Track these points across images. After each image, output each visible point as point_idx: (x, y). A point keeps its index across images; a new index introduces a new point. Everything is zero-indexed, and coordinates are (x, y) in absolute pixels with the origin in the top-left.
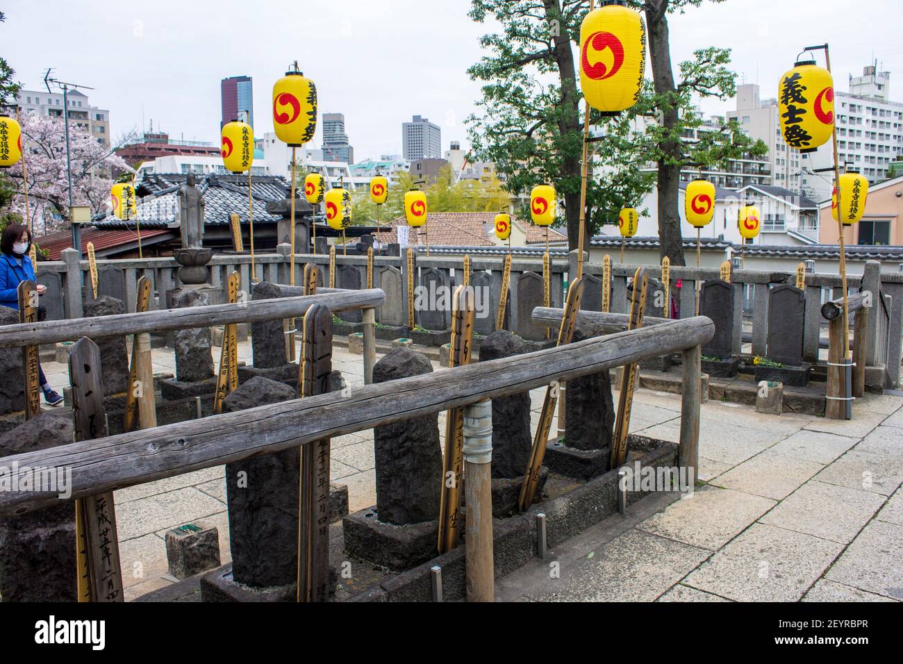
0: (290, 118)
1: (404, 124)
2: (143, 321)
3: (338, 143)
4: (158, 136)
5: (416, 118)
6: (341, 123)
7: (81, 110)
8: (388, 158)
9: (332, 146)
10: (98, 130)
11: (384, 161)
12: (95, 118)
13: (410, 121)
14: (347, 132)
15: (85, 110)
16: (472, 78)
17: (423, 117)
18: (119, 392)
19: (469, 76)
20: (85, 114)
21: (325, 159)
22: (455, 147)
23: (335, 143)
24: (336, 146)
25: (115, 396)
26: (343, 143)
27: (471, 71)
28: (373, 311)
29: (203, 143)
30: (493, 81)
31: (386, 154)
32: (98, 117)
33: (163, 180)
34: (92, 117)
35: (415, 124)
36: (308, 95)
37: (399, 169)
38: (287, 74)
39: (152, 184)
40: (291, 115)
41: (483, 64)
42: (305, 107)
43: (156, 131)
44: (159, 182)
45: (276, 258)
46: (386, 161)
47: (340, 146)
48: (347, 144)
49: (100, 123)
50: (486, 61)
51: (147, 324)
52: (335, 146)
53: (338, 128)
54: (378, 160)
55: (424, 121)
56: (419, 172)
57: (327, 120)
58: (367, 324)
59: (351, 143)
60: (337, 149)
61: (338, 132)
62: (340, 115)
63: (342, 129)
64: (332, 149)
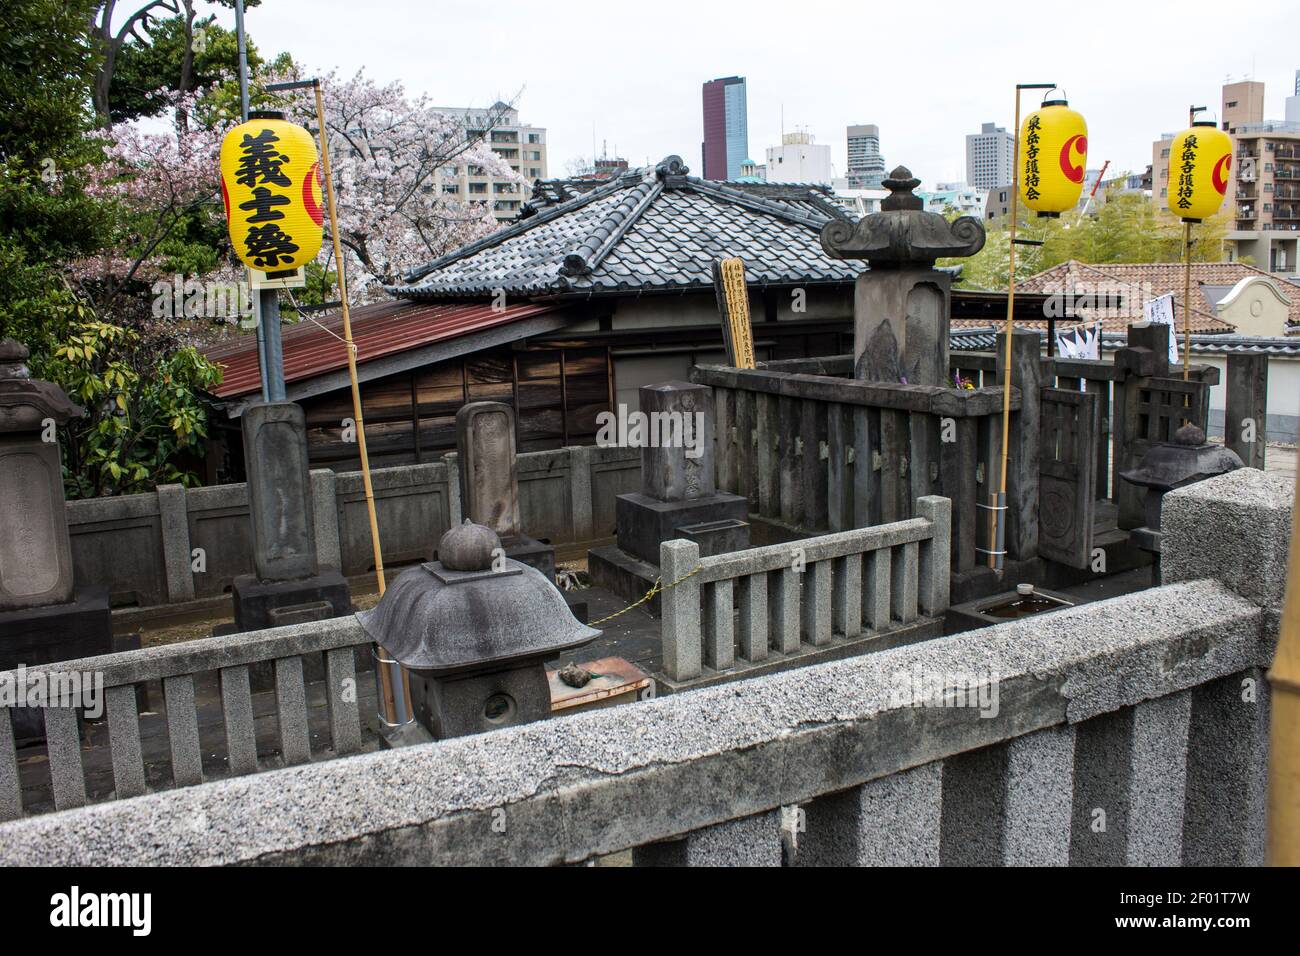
1: (968, 137)
3: (870, 169)
4: (614, 164)
5: (988, 127)
6: (874, 140)
7: (509, 130)
8: (947, 188)
9: (861, 174)
10: (532, 156)
11: (941, 192)
12: (527, 140)
13: (978, 131)
15: (514, 130)
17: (997, 126)
20: (514, 134)
23: (865, 169)
24: (868, 173)
26: (877, 168)
31: (943, 182)
32: (532, 138)
34: (523, 138)
35: (986, 136)
37: (966, 203)
43: (611, 157)
46: (944, 192)
47: (872, 173)
48: (883, 169)
49: (534, 147)
52: (865, 174)
53: (869, 146)
54: (932, 191)
55: (999, 131)
56: (1003, 205)
57: (855, 134)
59: (888, 168)
60: (867, 177)
61: (869, 152)
62: (872, 128)
63: (875, 147)
64: (860, 178)
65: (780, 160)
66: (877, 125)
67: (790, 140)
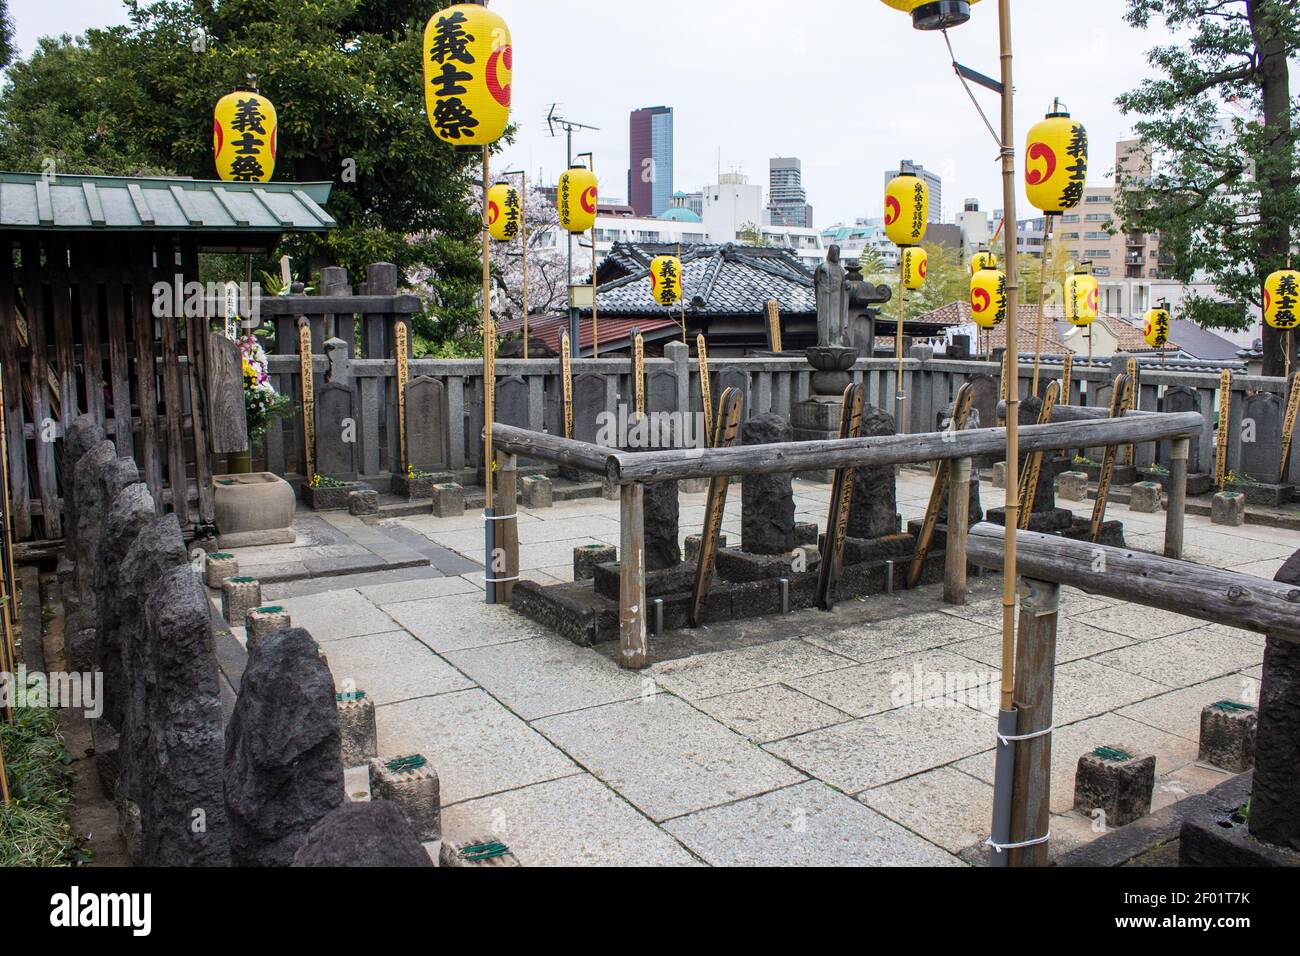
0: (1042, 177)
1: (886, 173)
2: (969, 442)
3: (792, 201)
5: (906, 163)
6: (796, 172)
8: (866, 223)
9: (783, 205)
11: (859, 227)
13: (897, 168)
14: (804, 184)
16: (1124, 111)
18: (888, 534)
19: (1119, 107)
21: (773, 223)
22: (971, 207)
23: (787, 201)
24: (790, 205)
25: (885, 538)
26: (798, 200)
27: (1122, 101)
28: (1187, 442)
29: (610, 200)
30: (1158, 116)
31: (863, 216)
33: (640, 251)
36: (1069, 144)
38: (1049, 116)
39: (625, 256)
40: (1043, 173)
41: (1144, 90)
42: (1065, 160)
44: (634, 254)
45: (912, 364)
46: (864, 227)
47: (793, 205)
48: (803, 201)
50: (1149, 86)
51: (974, 446)
52: (786, 205)
53: (791, 179)
54: (851, 225)
57: (775, 167)
58: (1180, 460)
59: (809, 200)
60: (789, 209)
61: (791, 184)
62: (794, 160)
63: (797, 180)
64: (782, 209)
65: (716, 198)
66: (798, 157)
67: (725, 180)
